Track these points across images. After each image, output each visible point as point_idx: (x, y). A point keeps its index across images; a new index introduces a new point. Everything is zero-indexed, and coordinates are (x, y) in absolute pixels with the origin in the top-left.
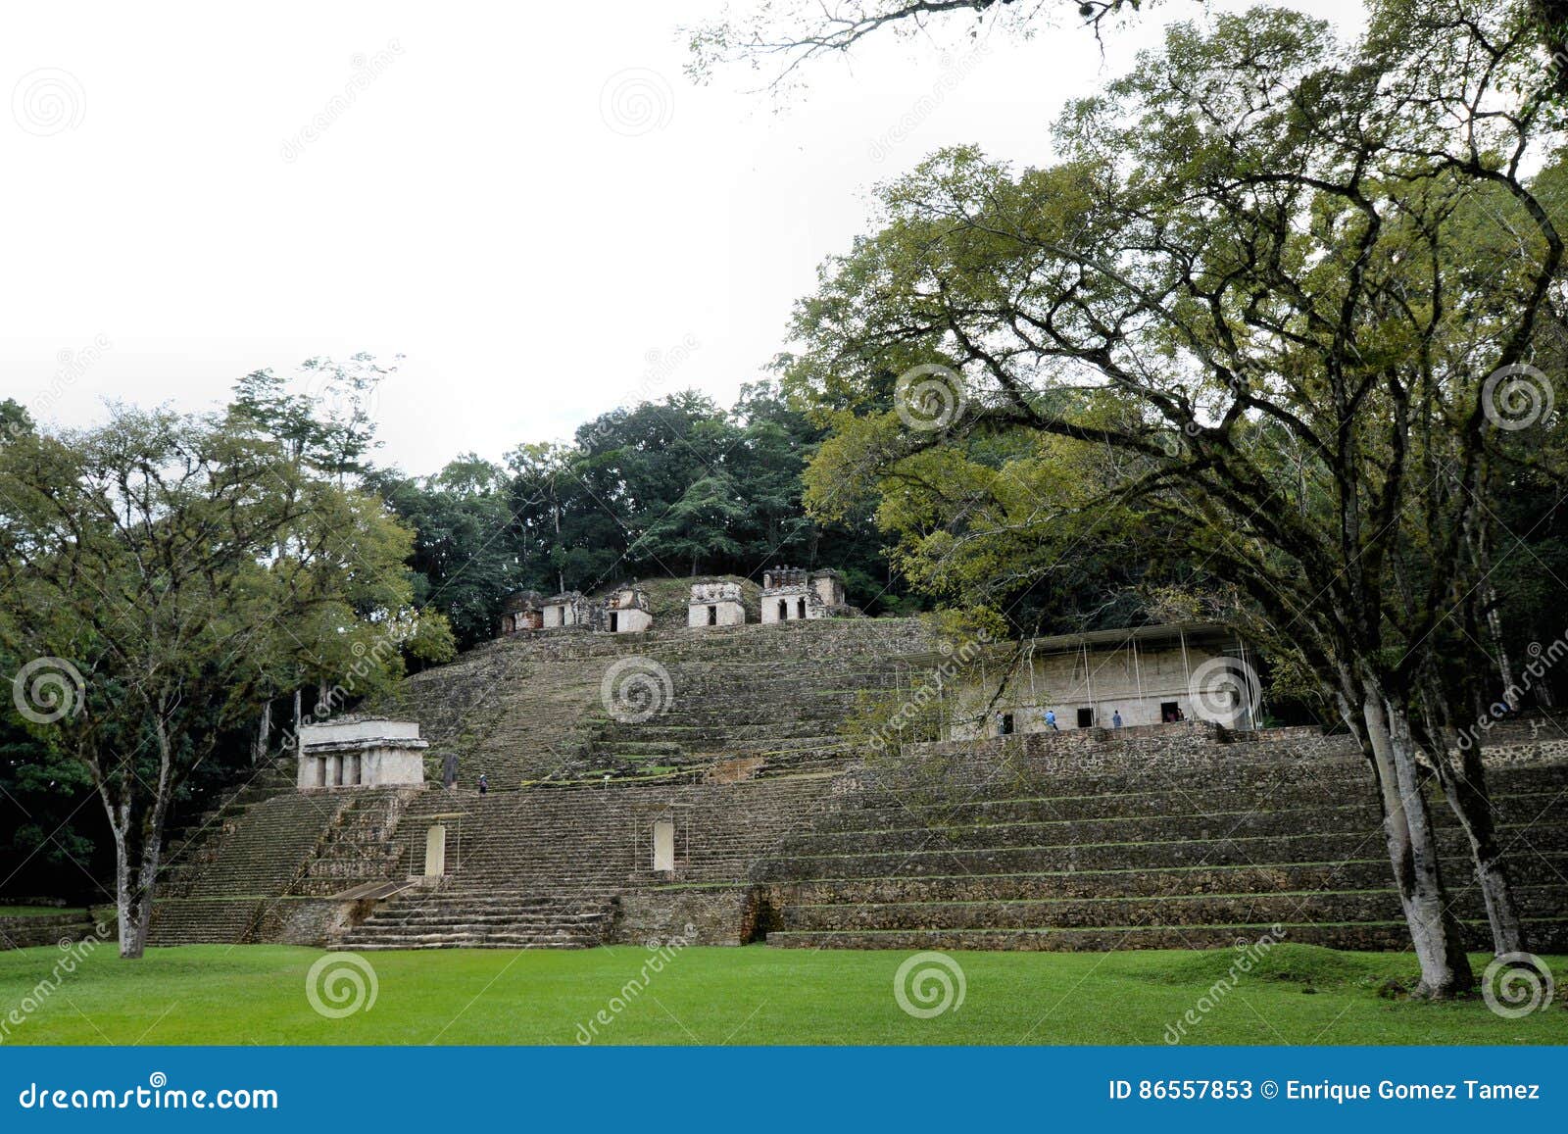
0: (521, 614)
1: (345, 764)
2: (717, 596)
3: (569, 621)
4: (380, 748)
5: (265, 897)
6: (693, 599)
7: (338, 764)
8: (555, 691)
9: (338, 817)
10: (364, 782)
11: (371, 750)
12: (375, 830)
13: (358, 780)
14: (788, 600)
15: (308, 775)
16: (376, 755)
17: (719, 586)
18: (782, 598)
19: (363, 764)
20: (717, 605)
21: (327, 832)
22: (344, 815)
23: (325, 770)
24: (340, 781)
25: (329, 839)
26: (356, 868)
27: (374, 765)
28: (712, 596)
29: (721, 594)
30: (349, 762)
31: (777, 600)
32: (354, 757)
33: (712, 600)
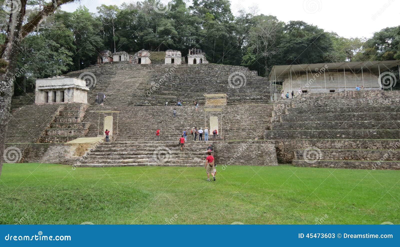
0: (105, 57)
1: (57, 94)
2: (175, 55)
3: (123, 59)
4: (73, 88)
5: (28, 143)
6: (166, 56)
7: (54, 94)
8: (125, 79)
9: (58, 112)
10: (66, 101)
11: (69, 89)
12: (76, 118)
13: (63, 100)
14: (197, 59)
15: (40, 99)
16: (71, 91)
17: (175, 52)
18: (195, 58)
19: (65, 94)
20: (175, 58)
21: (54, 118)
22: (60, 112)
23: (48, 96)
24: (55, 100)
25: (55, 121)
26: (70, 132)
27: (70, 94)
28: (173, 55)
29: (176, 55)
30: (59, 94)
31: (193, 59)
32: (61, 92)
33: (173, 57)
